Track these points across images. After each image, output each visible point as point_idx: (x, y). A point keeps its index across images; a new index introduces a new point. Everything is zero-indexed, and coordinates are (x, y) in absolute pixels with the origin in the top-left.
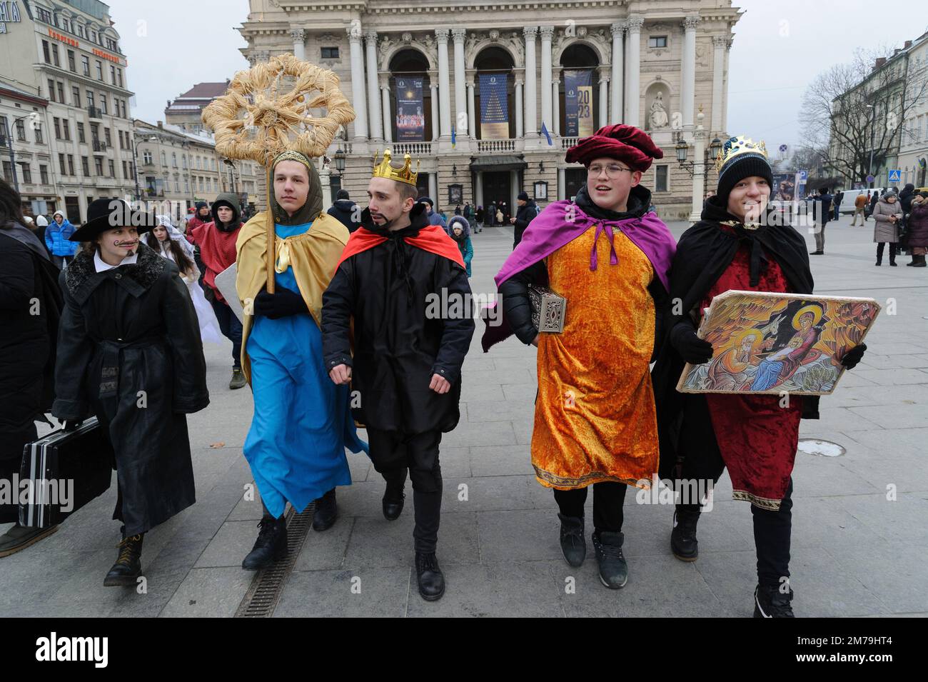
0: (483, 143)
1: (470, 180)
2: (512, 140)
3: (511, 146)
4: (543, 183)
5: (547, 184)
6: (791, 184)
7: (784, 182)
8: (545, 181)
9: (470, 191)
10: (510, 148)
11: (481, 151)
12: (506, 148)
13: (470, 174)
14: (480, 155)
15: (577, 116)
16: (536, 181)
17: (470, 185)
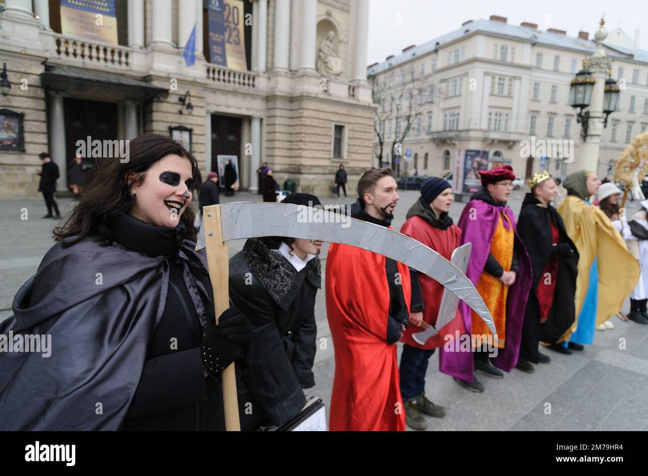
0: (67, 42)
1: (42, 105)
2: (124, 49)
3: (123, 59)
4: (185, 129)
5: (190, 131)
6: (484, 162)
7: (478, 159)
8: (189, 127)
9: (43, 127)
10: (120, 62)
11: (63, 56)
12: (113, 61)
13: (41, 93)
14: (59, 62)
15: (223, 40)
16: (174, 125)
17: (42, 116)
